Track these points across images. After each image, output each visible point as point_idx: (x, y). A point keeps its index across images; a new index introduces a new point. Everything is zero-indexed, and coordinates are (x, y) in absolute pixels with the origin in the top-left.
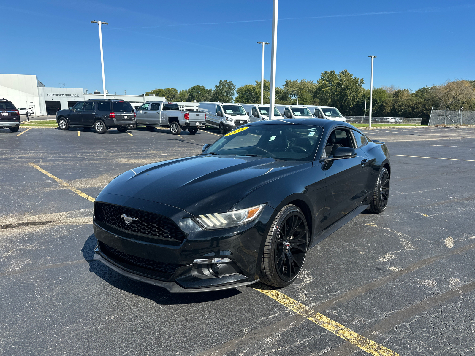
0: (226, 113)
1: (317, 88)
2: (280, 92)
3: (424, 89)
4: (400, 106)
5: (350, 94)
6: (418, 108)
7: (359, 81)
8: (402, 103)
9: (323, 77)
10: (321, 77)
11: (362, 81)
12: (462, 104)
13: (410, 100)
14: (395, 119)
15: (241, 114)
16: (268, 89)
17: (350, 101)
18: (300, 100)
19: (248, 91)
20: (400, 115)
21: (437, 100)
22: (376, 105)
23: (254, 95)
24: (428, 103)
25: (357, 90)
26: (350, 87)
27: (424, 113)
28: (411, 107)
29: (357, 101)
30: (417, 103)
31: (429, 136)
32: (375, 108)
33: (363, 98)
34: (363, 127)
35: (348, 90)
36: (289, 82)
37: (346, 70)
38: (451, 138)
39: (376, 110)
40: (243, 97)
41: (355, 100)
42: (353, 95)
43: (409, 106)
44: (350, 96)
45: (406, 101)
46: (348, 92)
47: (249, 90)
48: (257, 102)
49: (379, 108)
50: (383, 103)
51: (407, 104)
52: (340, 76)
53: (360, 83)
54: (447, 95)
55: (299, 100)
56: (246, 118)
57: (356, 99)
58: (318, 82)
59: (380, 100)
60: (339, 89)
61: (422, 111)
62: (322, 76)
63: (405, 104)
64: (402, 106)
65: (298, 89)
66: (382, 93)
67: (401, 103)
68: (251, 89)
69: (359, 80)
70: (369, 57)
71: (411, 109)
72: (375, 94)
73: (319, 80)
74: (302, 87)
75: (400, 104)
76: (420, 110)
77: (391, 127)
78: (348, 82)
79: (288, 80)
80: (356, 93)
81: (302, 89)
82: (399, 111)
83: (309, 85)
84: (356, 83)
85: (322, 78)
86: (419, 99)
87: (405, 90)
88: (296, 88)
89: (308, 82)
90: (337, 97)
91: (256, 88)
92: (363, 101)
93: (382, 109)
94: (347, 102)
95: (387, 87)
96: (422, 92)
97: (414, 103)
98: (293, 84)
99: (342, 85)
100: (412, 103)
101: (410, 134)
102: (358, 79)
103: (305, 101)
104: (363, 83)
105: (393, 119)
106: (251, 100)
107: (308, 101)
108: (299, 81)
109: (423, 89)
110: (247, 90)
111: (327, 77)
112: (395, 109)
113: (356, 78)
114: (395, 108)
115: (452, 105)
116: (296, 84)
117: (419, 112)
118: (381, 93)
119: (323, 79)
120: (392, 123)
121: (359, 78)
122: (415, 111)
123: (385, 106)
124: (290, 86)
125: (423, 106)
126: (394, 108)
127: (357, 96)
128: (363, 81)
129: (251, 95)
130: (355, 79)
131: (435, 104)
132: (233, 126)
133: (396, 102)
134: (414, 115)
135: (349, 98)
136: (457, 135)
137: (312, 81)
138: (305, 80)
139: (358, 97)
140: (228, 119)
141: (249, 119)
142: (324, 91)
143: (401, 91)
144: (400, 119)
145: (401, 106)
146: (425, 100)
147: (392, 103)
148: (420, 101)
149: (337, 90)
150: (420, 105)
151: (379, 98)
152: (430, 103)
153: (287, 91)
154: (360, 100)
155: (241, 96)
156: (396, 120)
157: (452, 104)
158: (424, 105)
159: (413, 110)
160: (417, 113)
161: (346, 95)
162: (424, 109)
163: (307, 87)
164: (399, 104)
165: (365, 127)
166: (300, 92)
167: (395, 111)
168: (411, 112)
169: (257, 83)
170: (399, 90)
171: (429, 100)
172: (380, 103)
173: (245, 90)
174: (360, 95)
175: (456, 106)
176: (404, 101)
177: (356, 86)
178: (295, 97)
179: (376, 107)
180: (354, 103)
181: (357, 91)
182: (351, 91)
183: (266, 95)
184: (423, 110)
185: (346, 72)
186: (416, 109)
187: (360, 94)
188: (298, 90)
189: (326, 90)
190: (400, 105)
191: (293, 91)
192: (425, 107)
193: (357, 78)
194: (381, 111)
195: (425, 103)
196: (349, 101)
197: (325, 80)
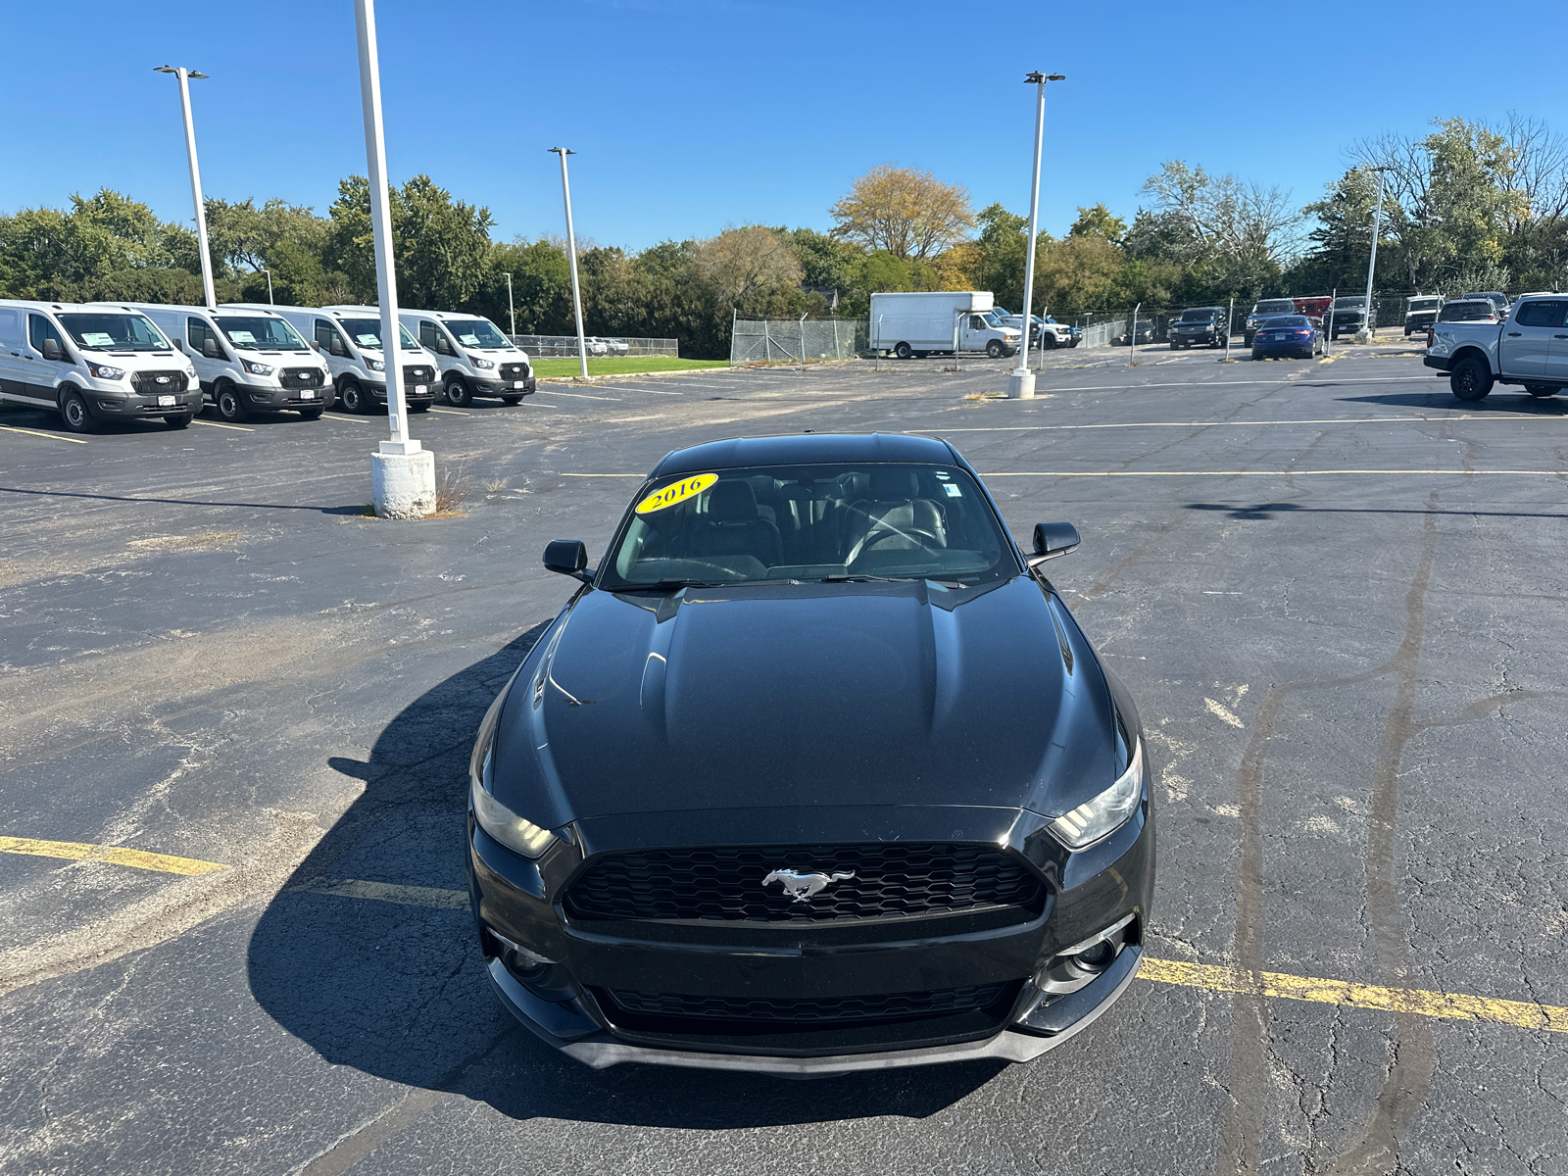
0: (83, 346)
1: (331, 233)
2: (186, 243)
3: (663, 248)
4: (611, 302)
5: (454, 259)
6: (661, 308)
7: (475, 214)
8: (617, 293)
9: (347, 197)
10: (341, 197)
11: (485, 216)
12: (770, 295)
13: (638, 282)
14: (607, 342)
15: (149, 347)
16: (130, 231)
17: (458, 282)
18: (276, 274)
19: (43, 235)
20: (615, 330)
21: (708, 285)
22: (541, 297)
23: (70, 252)
24: (686, 291)
25: (473, 245)
26: (450, 236)
27: (680, 323)
28: (642, 305)
29: (479, 283)
30: (658, 292)
31: (761, 400)
32: (541, 307)
33: (497, 274)
34: (565, 378)
35: (443, 246)
36: (218, 208)
37: (424, 178)
38: (822, 405)
39: (544, 314)
40: (22, 258)
41: (474, 279)
42: (463, 261)
43: (637, 301)
44: (453, 264)
45: (626, 286)
46: (446, 251)
47: (44, 230)
48: (93, 279)
49: (552, 308)
50: (562, 291)
51: (631, 295)
52: (409, 197)
53: (480, 223)
54: (730, 269)
55: (273, 274)
56: (179, 362)
57: (477, 277)
58: (333, 213)
59: (550, 280)
60: (414, 241)
61: (675, 318)
62: (342, 193)
63: (627, 294)
64: (619, 301)
65: (260, 235)
66: (554, 259)
67: (613, 290)
68: (54, 228)
69: (477, 214)
70: (554, 151)
71: (643, 311)
72: (533, 261)
73: (335, 207)
74: (275, 229)
75: (611, 293)
76: (668, 312)
77: (641, 374)
78: (439, 216)
79: (212, 200)
80: (470, 255)
81: (279, 236)
82: (612, 318)
83: (299, 223)
84: (466, 222)
85: (344, 201)
86: (662, 281)
87: (611, 249)
88: (252, 229)
89: (292, 210)
90: (411, 269)
91: (78, 223)
92: (497, 281)
93: (562, 311)
94: (446, 285)
95: (558, 239)
96: (660, 258)
97: (649, 292)
98: (236, 216)
99: (422, 228)
100: (644, 293)
101: (709, 397)
102: (473, 209)
103: (296, 278)
104: (490, 224)
105: (601, 341)
106: (63, 272)
107: (308, 281)
108: (258, 206)
109: (661, 247)
110: (38, 230)
111: (362, 199)
112: (600, 311)
113: (463, 207)
114: (599, 307)
115: (748, 300)
116: (247, 217)
117: (667, 320)
118: (551, 258)
119: (350, 204)
120: (602, 354)
121: (474, 207)
122: (656, 315)
123: (569, 301)
124: (227, 220)
125: (676, 301)
126: (596, 306)
127: (476, 264)
128: (487, 217)
129: (59, 252)
130: (462, 210)
131: (703, 295)
132: (128, 398)
133: (599, 289)
134: (655, 328)
135: (451, 273)
136: (820, 393)
137: (309, 209)
138: (281, 202)
139: (482, 269)
140: (101, 370)
141: (192, 367)
142: (359, 244)
143: (601, 253)
144: (620, 342)
145: (615, 301)
146: (678, 283)
147: (588, 292)
148: (664, 286)
149: (408, 244)
150: (666, 299)
151: (547, 272)
152: (691, 292)
153: (218, 239)
154: (488, 278)
155: (11, 255)
156: (611, 345)
157: (746, 294)
158: (677, 297)
159: (651, 313)
160: (663, 323)
161: (441, 261)
162: (679, 310)
163: (294, 228)
164: (607, 296)
165: (571, 378)
166: (272, 246)
167: (601, 316)
168: (644, 319)
169: (80, 203)
170: (596, 248)
171: (686, 283)
172: (552, 292)
173: (25, 228)
174: (487, 263)
175: (757, 301)
176: (621, 285)
177: (469, 231)
178: (251, 262)
179: (541, 302)
180: (472, 290)
181: (475, 249)
182: (455, 247)
183: (127, 253)
184: (676, 312)
185: (425, 184)
186: (658, 309)
187: (486, 259)
188: (260, 238)
189: (367, 243)
190: (611, 297)
191: (241, 243)
192: (680, 305)
193: (467, 208)
194: (559, 317)
195: (678, 293)
196: (452, 282)
197: (359, 208)
